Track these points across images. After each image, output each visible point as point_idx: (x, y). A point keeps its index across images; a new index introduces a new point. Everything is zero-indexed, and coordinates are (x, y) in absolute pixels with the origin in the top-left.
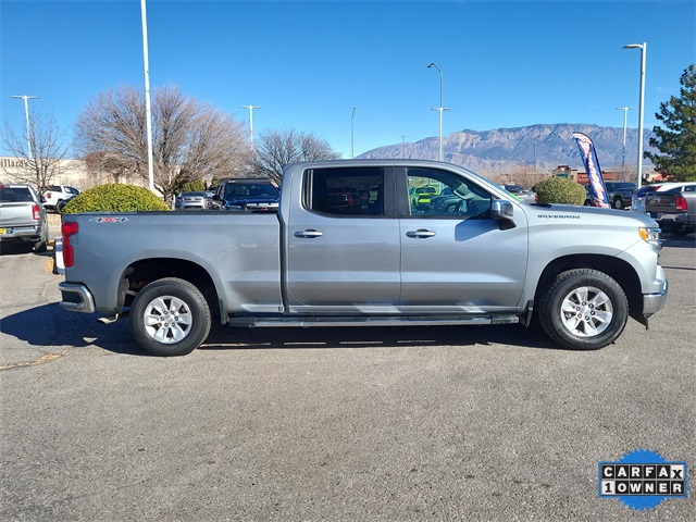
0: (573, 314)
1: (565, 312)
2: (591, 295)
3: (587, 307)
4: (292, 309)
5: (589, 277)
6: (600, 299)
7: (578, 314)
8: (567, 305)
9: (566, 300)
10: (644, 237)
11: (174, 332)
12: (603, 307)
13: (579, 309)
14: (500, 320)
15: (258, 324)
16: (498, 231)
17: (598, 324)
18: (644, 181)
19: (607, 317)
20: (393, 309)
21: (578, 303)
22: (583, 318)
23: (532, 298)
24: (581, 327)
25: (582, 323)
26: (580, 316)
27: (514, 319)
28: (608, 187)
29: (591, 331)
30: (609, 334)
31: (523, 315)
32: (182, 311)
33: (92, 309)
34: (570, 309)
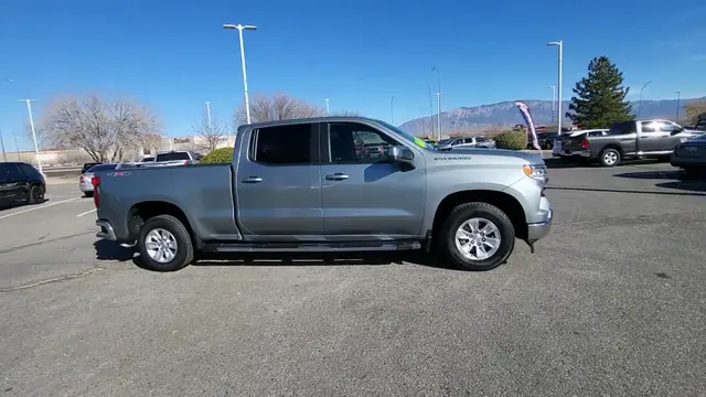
0: (467, 241)
1: (460, 240)
2: (482, 225)
3: (479, 235)
4: (247, 238)
5: (479, 210)
6: (490, 228)
7: (470, 242)
8: (461, 233)
9: (460, 229)
10: (529, 173)
11: (167, 254)
12: (492, 235)
13: (471, 236)
14: (404, 246)
15: (220, 250)
16: (400, 173)
17: (488, 249)
18: (563, 130)
19: (495, 244)
20: (321, 238)
21: (471, 231)
22: (475, 244)
23: (431, 228)
24: (473, 252)
25: (474, 248)
26: (472, 242)
27: (416, 246)
28: (540, 136)
29: (482, 255)
30: (497, 258)
31: (423, 242)
32: (171, 238)
33: (115, 238)
34: (465, 237)
